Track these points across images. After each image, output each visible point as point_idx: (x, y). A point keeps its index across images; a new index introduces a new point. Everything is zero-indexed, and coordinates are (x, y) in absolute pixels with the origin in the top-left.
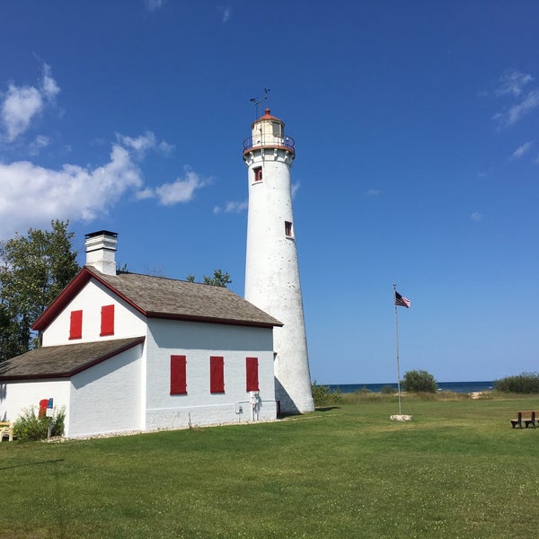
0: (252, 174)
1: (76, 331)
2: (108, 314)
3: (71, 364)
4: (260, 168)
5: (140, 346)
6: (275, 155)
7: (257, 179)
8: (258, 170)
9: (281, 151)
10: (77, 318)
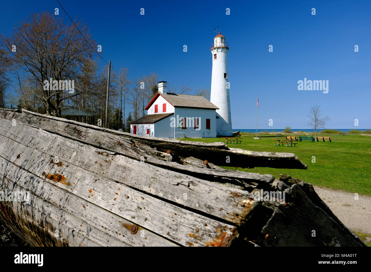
0: (213, 56)
1: (156, 110)
2: (164, 106)
3: (154, 120)
4: (216, 54)
5: (173, 115)
6: (221, 50)
7: (215, 58)
8: (215, 55)
9: (223, 48)
10: (156, 107)
